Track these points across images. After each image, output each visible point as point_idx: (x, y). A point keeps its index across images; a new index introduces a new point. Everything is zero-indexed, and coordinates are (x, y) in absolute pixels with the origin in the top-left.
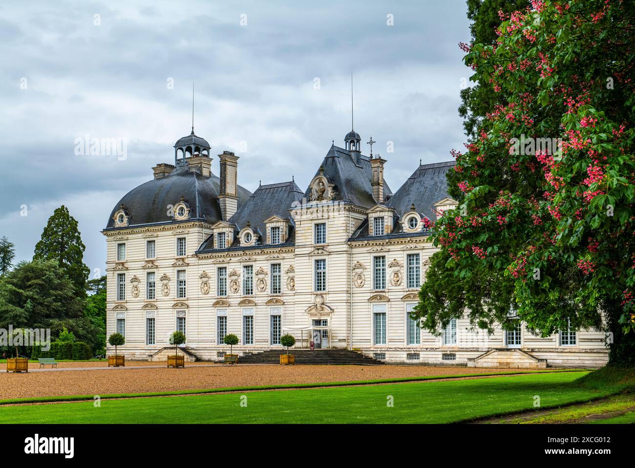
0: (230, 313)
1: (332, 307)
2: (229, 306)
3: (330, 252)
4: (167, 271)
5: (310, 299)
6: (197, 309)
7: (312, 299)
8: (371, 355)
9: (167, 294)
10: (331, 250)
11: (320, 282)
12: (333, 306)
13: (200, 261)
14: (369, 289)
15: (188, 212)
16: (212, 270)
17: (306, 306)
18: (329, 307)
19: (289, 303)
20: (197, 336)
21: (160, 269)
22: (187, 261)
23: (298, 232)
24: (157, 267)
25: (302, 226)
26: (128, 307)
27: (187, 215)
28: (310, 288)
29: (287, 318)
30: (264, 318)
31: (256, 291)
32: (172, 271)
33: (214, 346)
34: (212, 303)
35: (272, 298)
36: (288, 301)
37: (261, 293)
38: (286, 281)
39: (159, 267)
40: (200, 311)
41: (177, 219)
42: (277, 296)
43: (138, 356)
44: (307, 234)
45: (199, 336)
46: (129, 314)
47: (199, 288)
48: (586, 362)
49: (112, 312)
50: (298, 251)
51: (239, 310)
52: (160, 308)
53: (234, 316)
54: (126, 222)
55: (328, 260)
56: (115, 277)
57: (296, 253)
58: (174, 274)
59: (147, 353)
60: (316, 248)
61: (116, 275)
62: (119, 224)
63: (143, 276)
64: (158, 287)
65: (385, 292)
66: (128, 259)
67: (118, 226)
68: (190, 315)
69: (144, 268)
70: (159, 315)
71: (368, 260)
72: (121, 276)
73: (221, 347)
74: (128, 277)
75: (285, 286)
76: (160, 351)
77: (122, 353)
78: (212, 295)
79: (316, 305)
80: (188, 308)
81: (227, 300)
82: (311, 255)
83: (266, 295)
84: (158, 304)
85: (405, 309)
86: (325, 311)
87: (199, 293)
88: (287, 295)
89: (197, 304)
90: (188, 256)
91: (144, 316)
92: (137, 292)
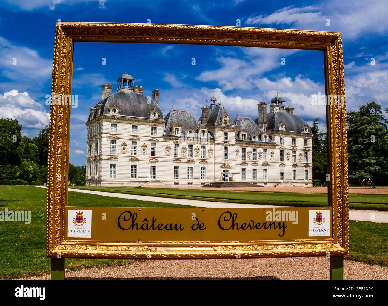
0: (181, 165)
2: (181, 162)
3: (230, 145)
4: (145, 142)
6: (163, 162)
7: (223, 162)
9: (144, 154)
11: (226, 156)
13: (165, 140)
14: (241, 160)
15: (158, 115)
16: (171, 145)
17: (221, 165)
18: (230, 165)
19: (209, 163)
22: (157, 139)
24: (139, 140)
26: (118, 158)
27: (158, 117)
29: (208, 169)
30: (198, 168)
31: (194, 156)
32: (148, 142)
33: (172, 180)
35: (202, 160)
37: (196, 158)
38: (208, 153)
41: (152, 117)
42: (205, 159)
43: (125, 184)
44: (220, 136)
46: (119, 162)
47: (164, 152)
49: (107, 160)
50: (216, 142)
51: (186, 164)
52: (141, 160)
53: (183, 167)
54: (118, 113)
55: (229, 147)
56: (109, 141)
57: (215, 143)
58: (149, 144)
59: (132, 183)
60: (225, 142)
61: (110, 140)
62: (113, 113)
63: (129, 143)
64: (139, 150)
65: (246, 161)
66: (119, 133)
67: (112, 114)
68: (159, 165)
69: (130, 139)
70: (140, 164)
71: (240, 149)
72: (114, 141)
73: (176, 180)
74: (119, 143)
75: (208, 156)
76: (149, 182)
77: (114, 182)
78: (171, 156)
79: (225, 164)
80: (158, 162)
81: (180, 159)
82: (222, 144)
83: (200, 159)
84: (139, 158)
85: (252, 168)
86: (229, 167)
87: (164, 155)
88: (209, 159)
89: (163, 160)
90: (158, 136)
91: (129, 164)
92: (125, 151)
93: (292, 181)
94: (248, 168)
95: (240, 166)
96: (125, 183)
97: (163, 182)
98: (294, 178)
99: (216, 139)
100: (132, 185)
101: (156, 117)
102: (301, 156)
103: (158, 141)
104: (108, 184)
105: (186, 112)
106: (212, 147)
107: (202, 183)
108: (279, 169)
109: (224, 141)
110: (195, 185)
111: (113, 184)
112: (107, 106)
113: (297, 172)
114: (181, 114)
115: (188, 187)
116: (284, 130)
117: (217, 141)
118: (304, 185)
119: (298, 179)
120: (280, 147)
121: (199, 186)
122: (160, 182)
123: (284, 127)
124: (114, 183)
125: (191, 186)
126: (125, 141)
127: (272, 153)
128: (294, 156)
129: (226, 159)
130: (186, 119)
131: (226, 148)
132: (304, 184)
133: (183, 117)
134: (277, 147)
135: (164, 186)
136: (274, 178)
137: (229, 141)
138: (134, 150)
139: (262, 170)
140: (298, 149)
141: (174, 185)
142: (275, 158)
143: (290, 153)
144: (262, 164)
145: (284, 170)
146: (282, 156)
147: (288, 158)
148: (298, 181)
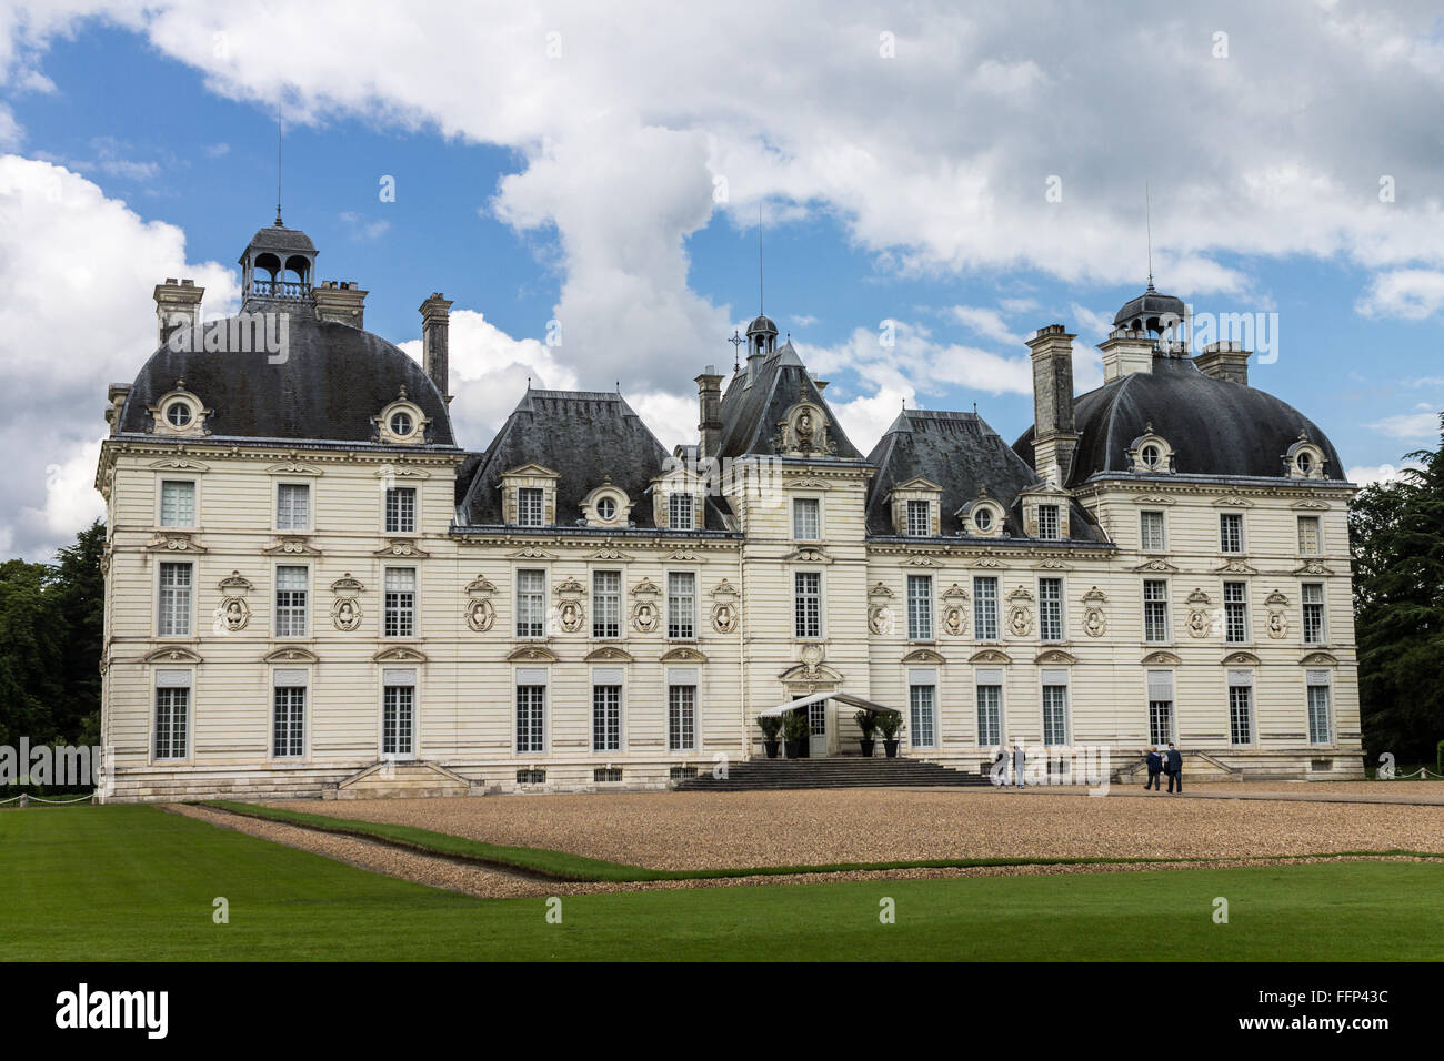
0: (555, 679)
2: (558, 661)
3: (834, 560)
5: (787, 654)
6: (455, 665)
9: (348, 626)
10: (832, 556)
11: (807, 621)
13: (462, 551)
14: (900, 637)
15: (422, 427)
16: (500, 574)
17: (780, 669)
18: (834, 670)
19: (719, 660)
20: (454, 732)
21: (326, 560)
22: (420, 545)
23: (755, 511)
24: (318, 555)
26: (203, 653)
27: (421, 434)
29: (712, 691)
30: (653, 691)
31: (632, 629)
32: (369, 568)
33: (507, 756)
34: (505, 654)
35: (674, 647)
36: (719, 654)
37: (643, 635)
38: (708, 611)
39: (325, 553)
40: (460, 672)
41: (388, 439)
42: (688, 643)
43: (243, 789)
45: (460, 732)
46: (206, 673)
47: (462, 615)
49: (139, 667)
50: (750, 550)
51: (585, 672)
52: (327, 660)
53: (569, 685)
54: (199, 425)
55: (827, 575)
56: (149, 570)
57: (749, 553)
58: (376, 575)
59: (277, 781)
60: (803, 548)
61: (155, 564)
62: (172, 426)
63: (263, 575)
64: (320, 606)
65: (933, 645)
66: (204, 525)
67: (164, 431)
68: (430, 679)
69: (268, 553)
70: (323, 679)
71: (897, 581)
72: (175, 570)
73: (530, 759)
74: (206, 574)
75: (708, 623)
76: (366, 772)
78: (500, 634)
79: (804, 665)
80: (425, 663)
81: (549, 646)
82: (788, 561)
83: (661, 641)
84: (320, 650)
85: (974, 680)
86: (826, 678)
87: (460, 628)
88: (714, 642)
89: (454, 654)
90: (424, 534)
91: (265, 680)
92: (237, 616)
93: (1224, 748)
94: (950, 679)
95: (897, 673)
96: (237, 781)
97: (442, 771)
98: (1241, 730)
99: (749, 536)
101: (415, 437)
102: (1276, 608)
104: (142, 792)
105: (603, 406)
106: (732, 576)
107: (675, 772)
108: (1140, 686)
109: (799, 546)
110: (636, 780)
111: (174, 790)
112: (143, 394)
113: (1256, 701)
114: (572, 413)
115: (599, 790)
116: (1167, 470)
117: (757, 541)
118: (1309, 770)
119: (1265, 737)
120: (1145, 561)
121: (663, 786)
122: (429, 770)
123: (1164, 450)
124: (178, 783)
125: (615, 784)
126: (236, 567)
127: (1095, 596)
128: (1236, 609)
129: (813, 639)
130: (599, 437)
131: (808, 581)
132: (1308, 764)
133: (582, 429)
134: (1126, 562)
135: (451, 791)
136: (1113, 733)
137: (831, 543)
138: (291, 608)
139: (1032, 691)
140: (1260, 568)
141: (519, 781)
142: (1115, 622)
143: (1209, 595)
144: (1034, 656)
145: (1175, 685)
146: (1155, 610)
147: (1194, 619)
148: (1264, 748)
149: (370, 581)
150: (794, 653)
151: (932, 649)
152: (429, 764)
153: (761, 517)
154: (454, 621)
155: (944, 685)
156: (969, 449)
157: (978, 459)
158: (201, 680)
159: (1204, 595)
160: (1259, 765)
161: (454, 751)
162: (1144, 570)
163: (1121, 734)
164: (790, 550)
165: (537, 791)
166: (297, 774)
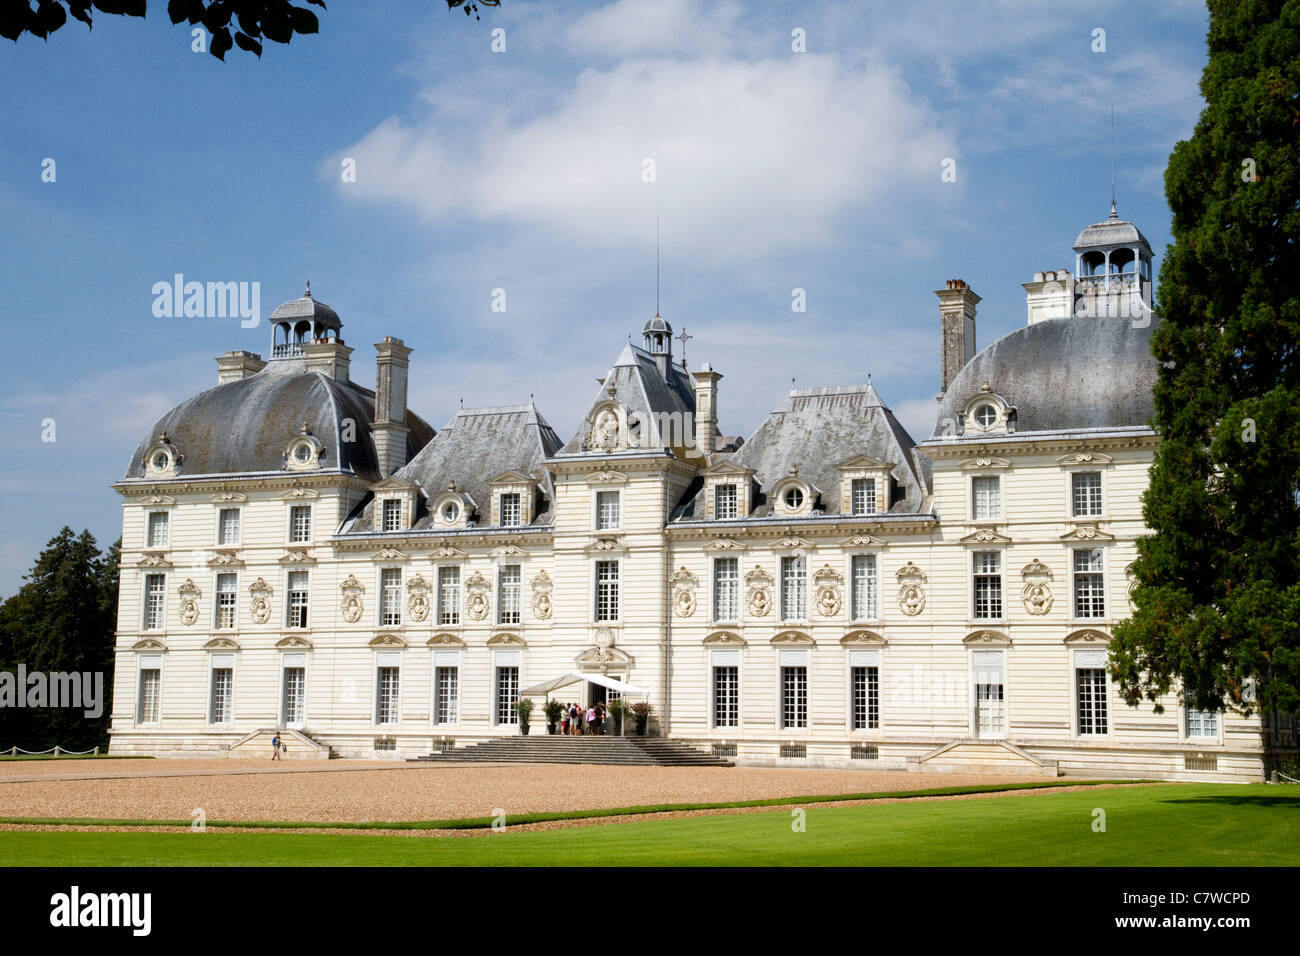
0: (407, 661)
1: (631, 654)
2: (406, 646)
3: (628, 548)
4: (264, 573)
5: (585, 637)
6: (331, 650)
8: (708, 748)
9: (263, 619)
10: (629, 544)
11: (605, 605)
12: (633, 651)
13: (340, 556)
14: (705, 620)
15: (315, 454)
16: (367, 573)
17: (577, 651)
18: (624, 652)
19: (537, 644)
20: (330, 706)
21: (249, 568)
22: (311, 554)
23: (562, 506)
24: (242, 563)
25: (569, 494)
26: (169, 644)
27: (316, 461)
28: (585, 614)
29: (531, 672)
30: (483, 672)
31: (467, 617)
32: (276, 573)
33: (367, 727)
34: (369, 640)
35: (499, 632)
36: (535, 639)
37: (476, 622)
38: (530, 599)
39: (246, 563)
40: (337, 656)
41: (293, 467)
42: (511, 629)
44: (580, 511)
45: (334, 706)
46: (171, 659)
47: (339, 608)
48: (1128, 767)
49: (130, 654)
50: (559, 542)
51: (428, 655)
52: (246, 647)
53: (416, 667)
54: (173, 468)
55: (622, 562)
56: (139, 581)
57: (556, 546)
58: (280, 578)
59: (210, 742)
61: (143, 576)
62: (155, 469)
63: (207, 581)
64: (244, 602)
65: (736, 627)
66: (170, 545)
67: (152, 475)
68: (315, 662)
69: (211, 564)
70: (243, 663)
71: (702, 565)
72: (155, 580)
73: (386, 730)
74: (173, 581)
75: (531, 610)
76: (248, 737)
77: (147, 740)
78: (366, 624)
79: (597, 648)
80: (311, 648)
81: (401, 634)
82: (587, 551)
83: (488, 627)
84: (240, 640)
85: (777, 662)
86: (617, 661)
87: (338, 619)
88: (533, 627)
89: (332, 641)
90: (315, 542)
91: (206, 663)
92: (190, 613)
93: (1067, 738)
94: (753, 660)
95: (700, 654)
96: (186, 742)
99: (558, 530)
100: (212, 747)
101: (311, 463)
103: (314, 562)
104: (129, 748)
106: (547, 566)
108: (966, 666)
109: (598, 537)
111: (146, 747)
113: (1111, 686)
117: (564, 534)
120: (973, 531)
124: (149, 742)
126: (189, 576)
127: (909, 573)
128: (1087, 580)
131: (607, 568)
132: (1180, 761)
134: (949, 534)
135: (305, 754)
136: (929, 717)
137: (627, 532)
138: (229, 606)
139: (840, 673)
140: (1118, 534)
141: (376, 748)
142: (934, 599)
143: (1049, 566)
144: (841, 636)
145: (1005, 667)
146: (986, 584)
147: (1033, 593)
148: (1118, 739)
149: (277, 583)
150: (590, 637)
151: (734, 631)
152: (291, 732)
153: (567, 511)
154: (333, 614)
155: (746, 667)
156: (839, 424)
157: (842, 433)
158: (167, 664)
159: (1042, 566)
160: (1111, 759)
161: (329, 721)
162: (970, 541)
163: (938, 719)
164: (592, 541)
165: (388, 757)
166: (223, 737)
